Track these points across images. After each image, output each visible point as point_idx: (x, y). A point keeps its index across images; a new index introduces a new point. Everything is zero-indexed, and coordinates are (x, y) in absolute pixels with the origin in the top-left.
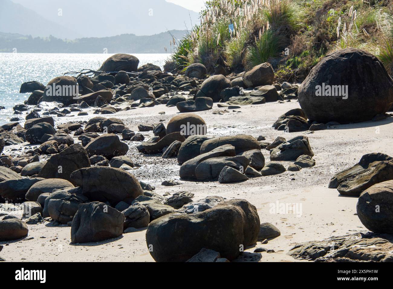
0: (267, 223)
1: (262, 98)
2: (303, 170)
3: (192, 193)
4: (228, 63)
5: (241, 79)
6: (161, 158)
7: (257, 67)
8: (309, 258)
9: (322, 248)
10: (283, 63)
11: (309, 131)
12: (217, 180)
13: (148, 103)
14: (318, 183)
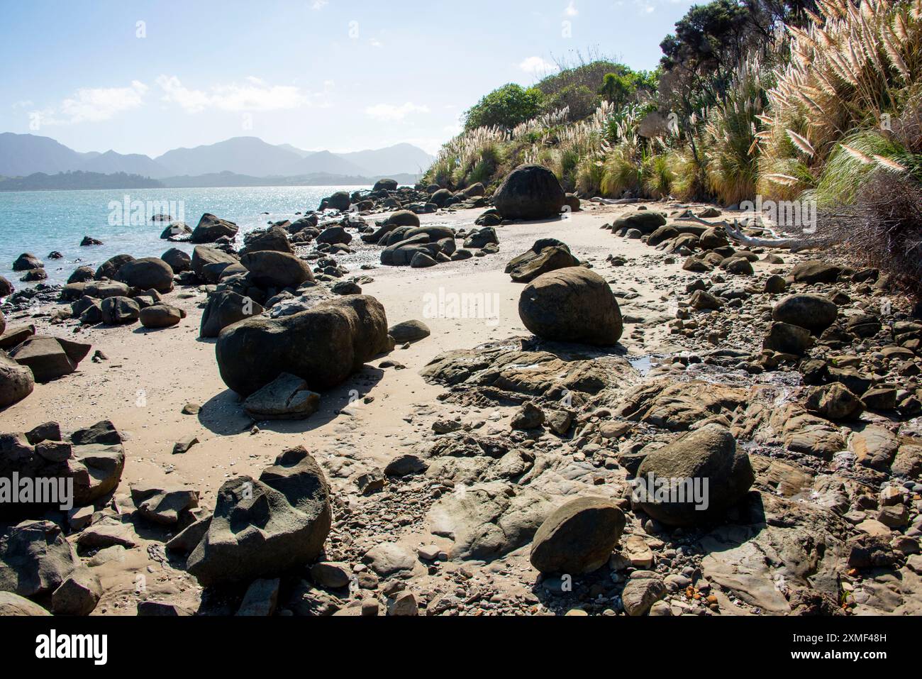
0: (413, 321)
1: (473, 205)
2: (488, 256)
3: (372, 278)
4: (455, 184)
5: (462, 193)
6: (376, 246)
7: (473, 185)
8: (445, 383)
9: (465, 367)
10: (491, 183)
11: (500, 226)
12: (409, 265)
13: (395, 209)
14: (496, 268)
